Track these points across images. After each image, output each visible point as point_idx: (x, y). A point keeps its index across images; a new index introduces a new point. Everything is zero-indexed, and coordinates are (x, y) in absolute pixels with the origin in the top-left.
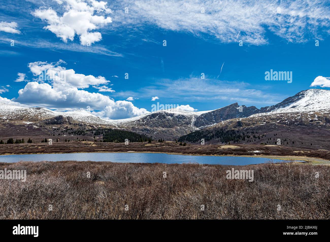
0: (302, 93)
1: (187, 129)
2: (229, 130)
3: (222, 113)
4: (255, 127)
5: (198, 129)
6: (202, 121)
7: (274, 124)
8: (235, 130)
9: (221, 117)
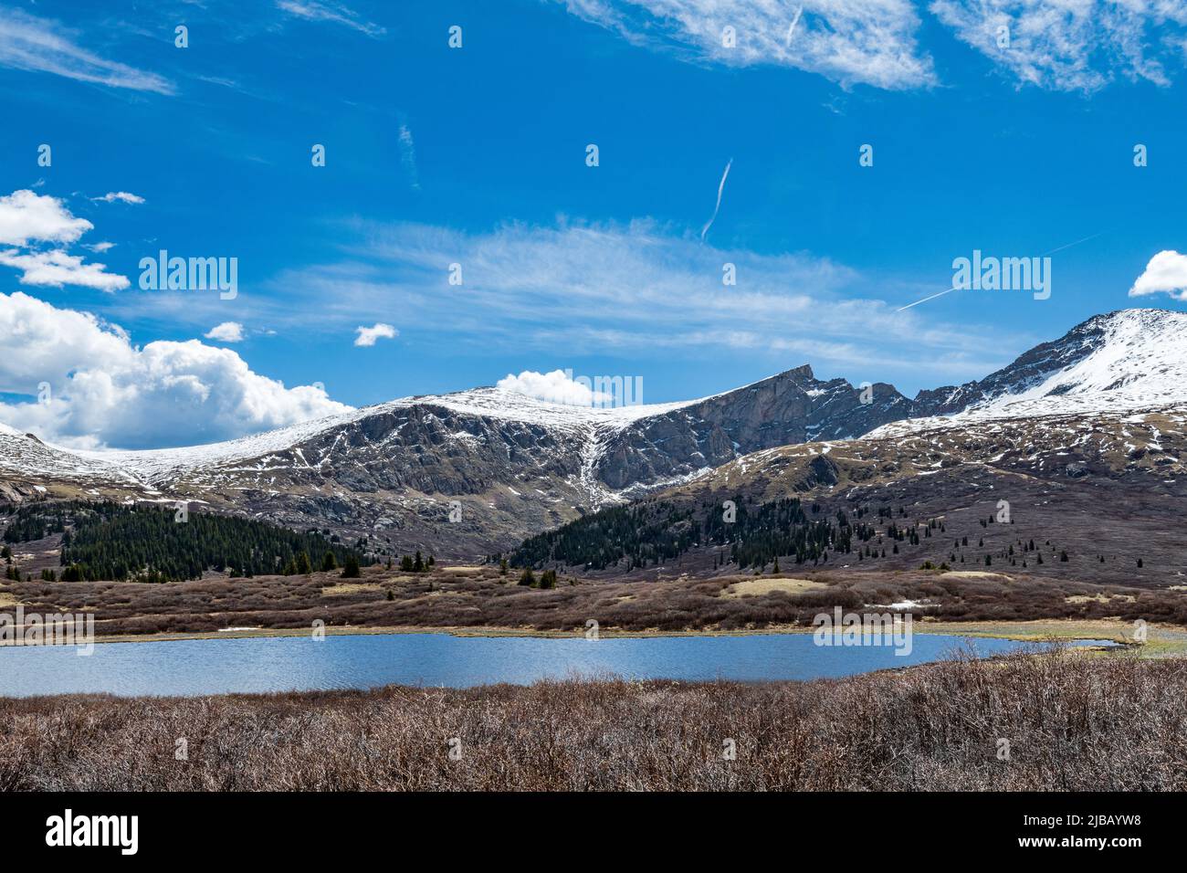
0: (1092, 326)
1: (557, 496)
2: (770, 500)
3: (736, 417)
4: (895, 485)
5: (616, 498)
6: (639, 457)
7: (977, 470)
8: (801, 500)
9: (733, 437)
